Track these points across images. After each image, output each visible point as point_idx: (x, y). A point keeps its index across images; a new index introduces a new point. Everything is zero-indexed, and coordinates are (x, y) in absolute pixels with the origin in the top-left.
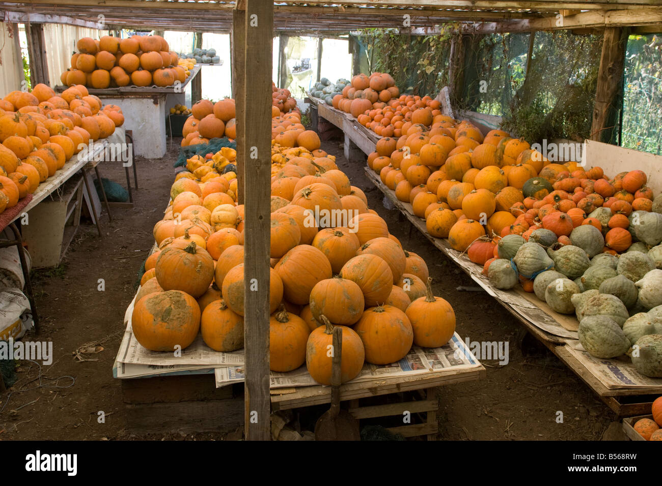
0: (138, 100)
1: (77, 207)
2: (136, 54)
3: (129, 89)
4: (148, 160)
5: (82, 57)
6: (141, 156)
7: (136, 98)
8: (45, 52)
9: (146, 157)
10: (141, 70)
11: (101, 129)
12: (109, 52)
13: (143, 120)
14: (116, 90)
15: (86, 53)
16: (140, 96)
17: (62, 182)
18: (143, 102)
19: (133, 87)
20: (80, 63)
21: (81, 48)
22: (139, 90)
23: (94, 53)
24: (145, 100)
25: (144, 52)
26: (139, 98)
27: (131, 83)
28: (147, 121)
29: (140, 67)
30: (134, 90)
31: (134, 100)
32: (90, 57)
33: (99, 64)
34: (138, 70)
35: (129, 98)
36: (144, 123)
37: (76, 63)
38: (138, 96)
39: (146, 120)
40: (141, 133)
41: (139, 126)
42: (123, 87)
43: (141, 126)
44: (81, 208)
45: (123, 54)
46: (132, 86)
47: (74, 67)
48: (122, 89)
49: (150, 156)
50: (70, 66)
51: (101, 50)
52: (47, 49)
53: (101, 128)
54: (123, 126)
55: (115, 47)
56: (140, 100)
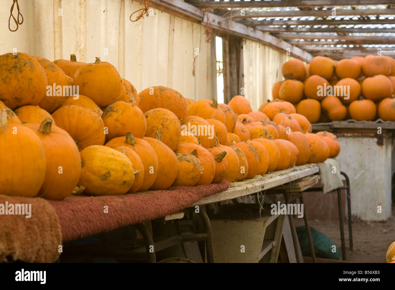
0: (356, 140)
1: (274, 251)
2: (356, 79)
3: (345, 124)
4: (366, 222)
5: (287, 84)
6: (357, 216)
7: (354, 137)
8: (243, 75)
9: (363, 218)
10: (362, 99)
11: (312, 151)
12: (322, 76)
13: (361, 166)
14: (329, 125)
15: (292, 79)
16: (358, 133)
17: (263, 187)
18: (362, 143)
19: (350, 122)
20: (284, 91)
21: (286, 73)
22: (359, 125)
23: (302, 78)
24: (365, 140)
25: (367, 77)
26: (358, 136)
27: (348, 117)
28: (367, 168)
29: (361, 96)
30: (351, 125)
31: (351, 139)
32: (297, 84)
33: (308, 93)
34: (358, 99)
35: (344, 136)
36: (362, 171)
37: (278, 92)
38: (357, 135)
39: (365, 166)
40: (358, 184)
41: (356, 174)
42: (337, 122)
43: (358, 175)
44: (278, 253)
45: (339, 79)
46: (349, 120)
47: (276, 97)
48: (336, 124)
49: (368, 217)
50: (271, 98)
51: (312, 74)
52: (245, 72)
53: (311, 148)
54: (337, 157)
55: (329, 71)
56: (359, 139)
